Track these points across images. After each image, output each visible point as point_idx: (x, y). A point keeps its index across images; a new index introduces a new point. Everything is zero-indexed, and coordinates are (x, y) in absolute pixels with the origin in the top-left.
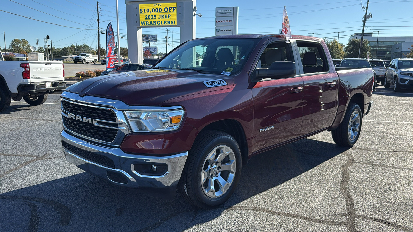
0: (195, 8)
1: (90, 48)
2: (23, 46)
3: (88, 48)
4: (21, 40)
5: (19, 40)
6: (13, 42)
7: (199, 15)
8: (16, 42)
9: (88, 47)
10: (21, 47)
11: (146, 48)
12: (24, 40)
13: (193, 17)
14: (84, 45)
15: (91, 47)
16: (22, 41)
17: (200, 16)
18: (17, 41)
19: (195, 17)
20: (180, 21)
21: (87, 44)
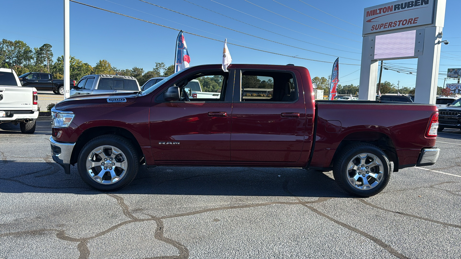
0: (440, 34)
1: (392, 85)
2: (322, 84)
3: (390, 86)
4: (320, 78)
5: (319, 78)
6: (313, 80)
7: (445, 42)
8: (315, 80)
9: (390, 84)
10: (320, 85)
11: (452, 85)
12: (324, 78)
13: (436, 46)
14: (385, 82)
15: (394, 85)
16: (322, 79)
17: (447, 44)
18: (317, 79)
19: (440, 45)
20: (419, 51)
21: (389, 82)
